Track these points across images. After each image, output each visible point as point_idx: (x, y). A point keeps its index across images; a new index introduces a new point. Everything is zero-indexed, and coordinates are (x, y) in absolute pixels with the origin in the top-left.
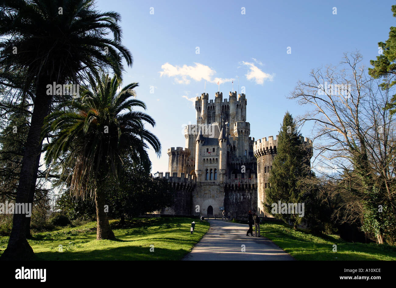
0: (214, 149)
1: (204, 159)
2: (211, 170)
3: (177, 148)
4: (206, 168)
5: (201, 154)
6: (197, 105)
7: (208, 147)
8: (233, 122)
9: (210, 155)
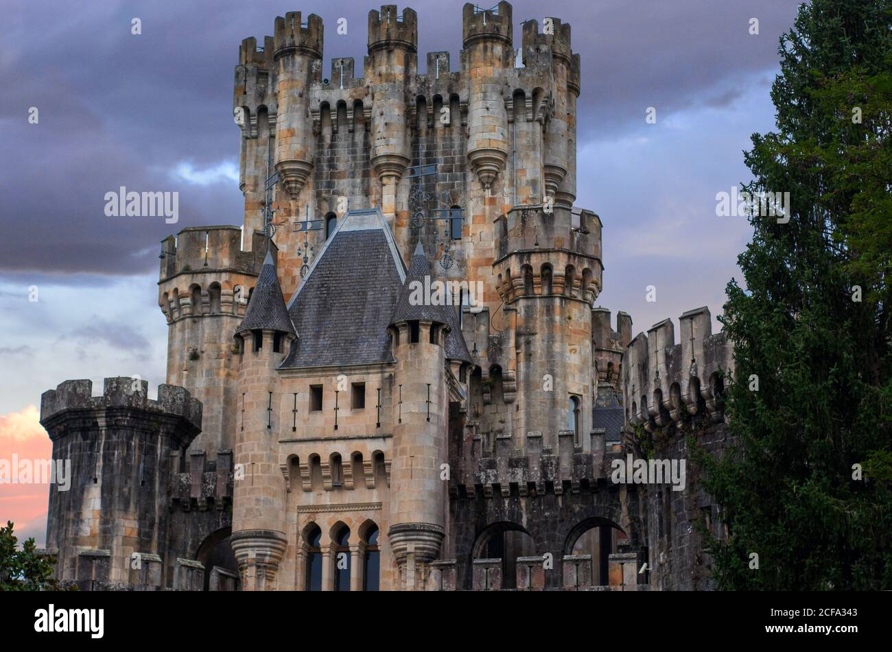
0: (359, 390)
1: (294, 460)
2: (341, 531)
3: (108, 382)
4: (304, 519)
5: (269, 427)
6: (245, 93)
7: (322, 376)
8: (487, 207)
9: (336, 427)
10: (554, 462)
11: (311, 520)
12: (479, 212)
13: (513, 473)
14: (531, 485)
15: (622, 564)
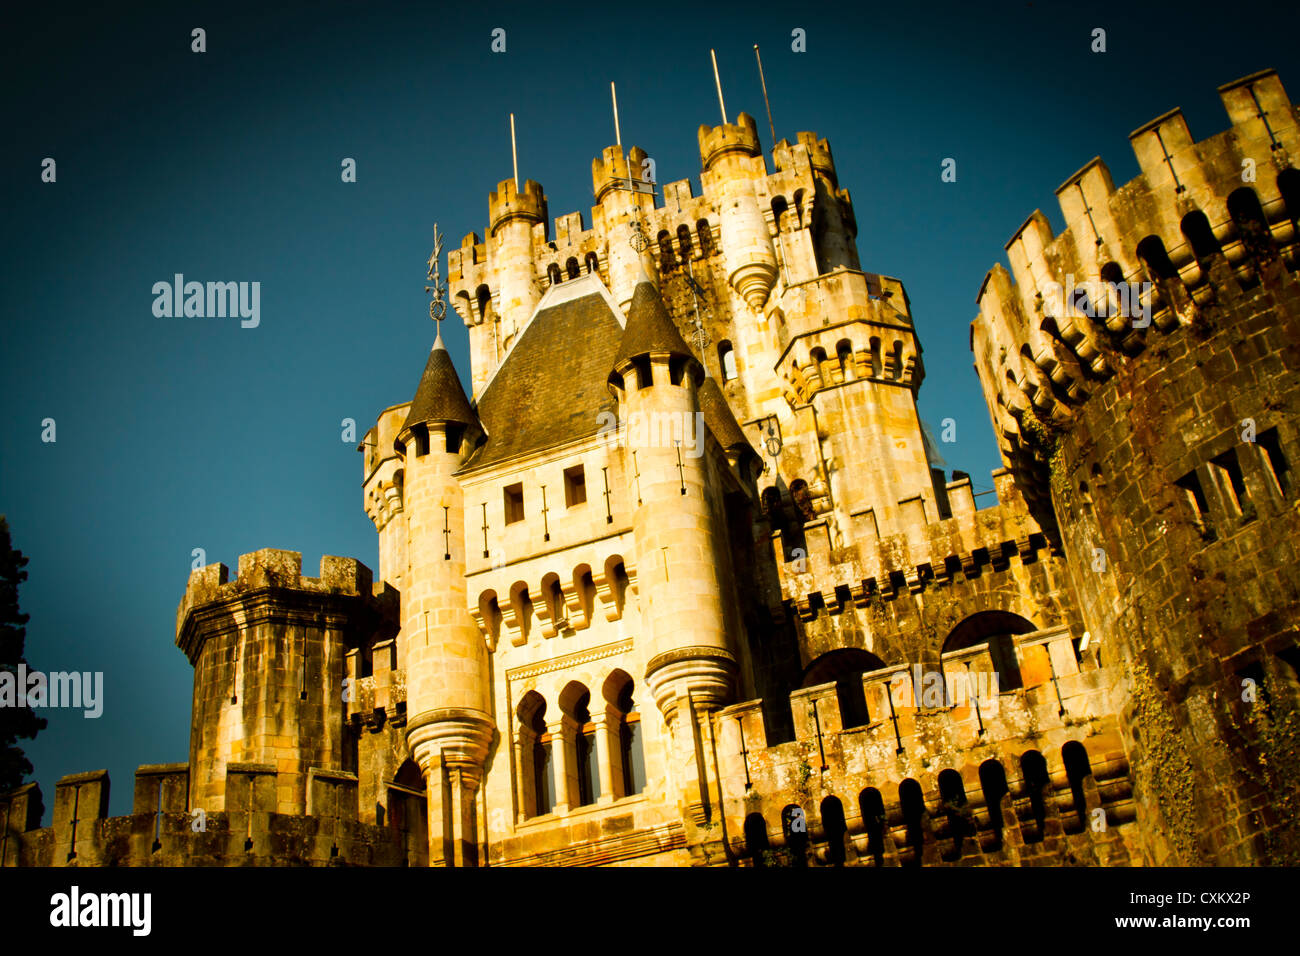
0: (575, 480)
1: (490, 602)
4: (519, 689)
5: (448, 557)
6: (462, 277)
7: (521, 470)
8: (763, 333)
9: (547, 538)
10: (899, 542)
11: (529, 689)
12: (753, 341)
13: (838, 572)
14: (870, 584)
15: (1046, 645)
